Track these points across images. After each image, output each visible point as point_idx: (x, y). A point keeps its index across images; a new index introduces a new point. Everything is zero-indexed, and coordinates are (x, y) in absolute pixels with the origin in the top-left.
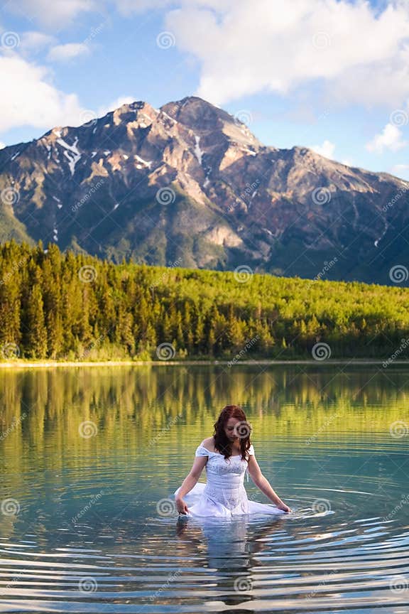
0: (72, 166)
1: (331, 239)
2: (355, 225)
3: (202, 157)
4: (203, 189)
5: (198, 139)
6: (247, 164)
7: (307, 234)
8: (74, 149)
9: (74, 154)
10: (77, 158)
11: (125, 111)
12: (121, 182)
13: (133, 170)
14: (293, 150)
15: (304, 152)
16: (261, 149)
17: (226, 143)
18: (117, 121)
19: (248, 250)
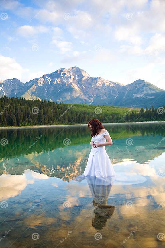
0: (49, 82)
1: (106, 97)
2: (111, 94)
3: (78, 79)
4: (78, 87)
5: (76, 76)
6: (87, 81)
7: (101, 96)
8: (49, 78)
9: (50, 80)
10: (50, 81)
11: (60, 70)
12: (60, 85)
13: (63, 83)
14: (97, 78)
15: (100, 78)
16: (90, 77)
17: (83, 76)
18: (59, 72)
19: (88, 100)
